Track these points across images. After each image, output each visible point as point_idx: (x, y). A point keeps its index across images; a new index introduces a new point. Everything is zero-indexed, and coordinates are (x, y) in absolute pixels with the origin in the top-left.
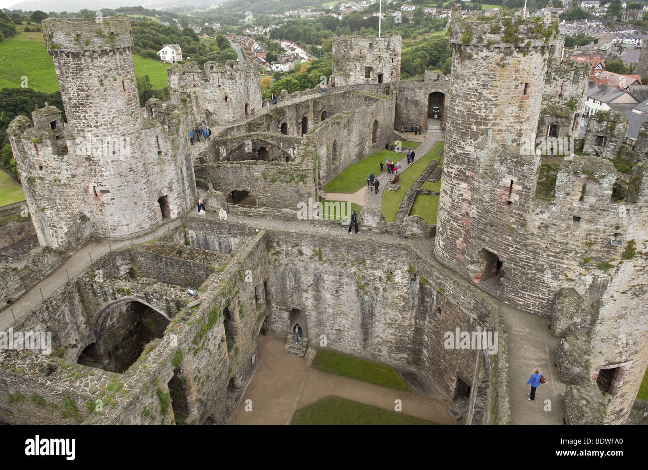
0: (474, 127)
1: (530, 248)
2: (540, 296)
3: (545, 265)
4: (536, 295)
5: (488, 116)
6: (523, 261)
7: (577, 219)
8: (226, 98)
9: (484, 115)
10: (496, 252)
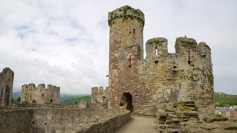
0: (117, 46)
1: (141, 82)
2: (149, 105)
3: (149, 88)
4: (148, 106)
5: (121, 40)
6: (139, 90)
7: (157, 62)
8: (43, 95)
9: (120, 40)
10: (128, 91)
